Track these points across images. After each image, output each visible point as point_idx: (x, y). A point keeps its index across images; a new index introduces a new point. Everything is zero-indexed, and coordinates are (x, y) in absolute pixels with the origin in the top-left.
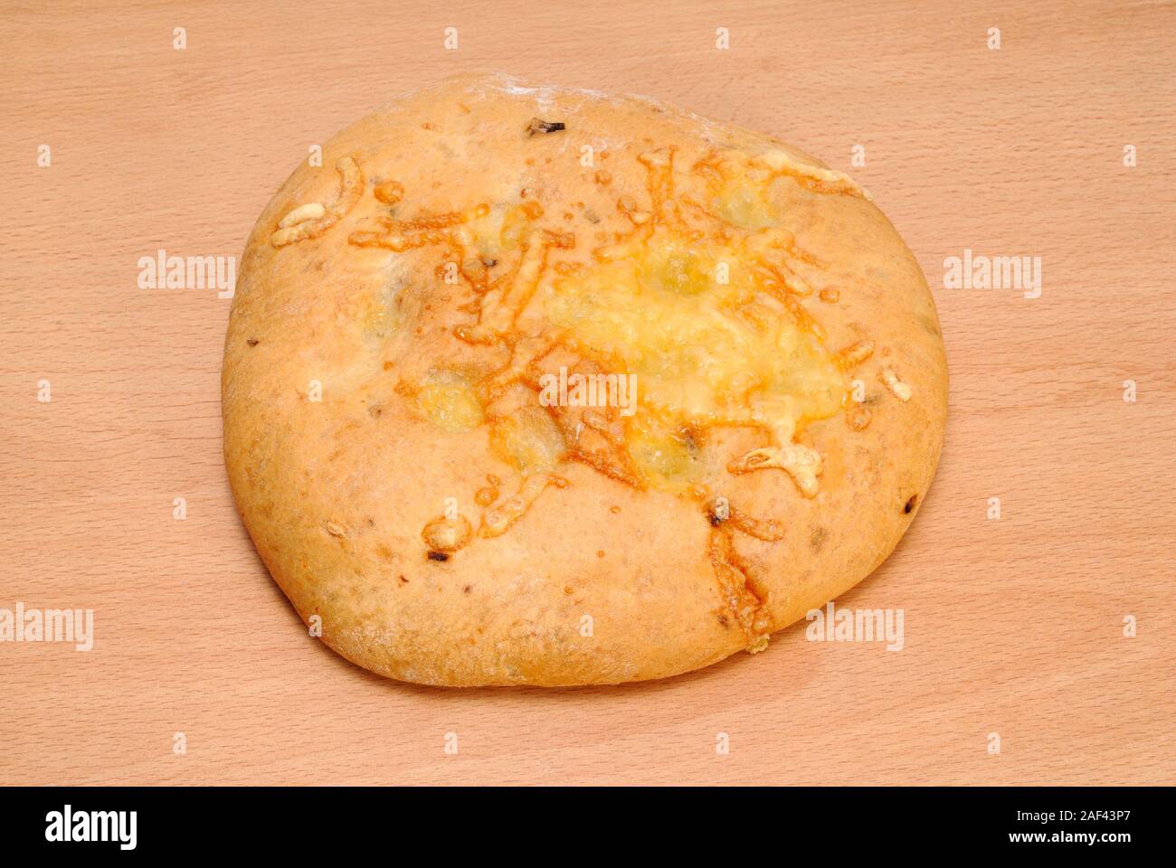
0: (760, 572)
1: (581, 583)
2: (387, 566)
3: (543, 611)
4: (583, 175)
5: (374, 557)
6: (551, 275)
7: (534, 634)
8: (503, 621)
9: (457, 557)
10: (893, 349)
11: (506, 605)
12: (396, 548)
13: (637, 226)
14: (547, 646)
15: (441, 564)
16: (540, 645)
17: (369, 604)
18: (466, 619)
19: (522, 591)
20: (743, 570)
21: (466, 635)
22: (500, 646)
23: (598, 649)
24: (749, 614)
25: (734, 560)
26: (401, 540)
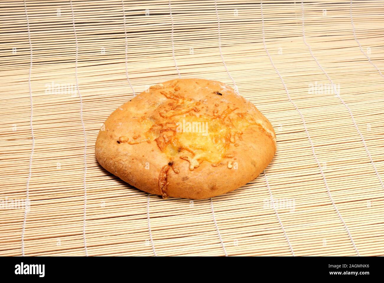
0: (169, 177)
1: (136, 159)
2: (110, 139)
3: (127, 160)
4: (214, 103)
5: (109, 137)
6: (188, 114)
7: (122, 163)
8: (119, 158)
9: (121, 144)
10: (237, 159)
11: (122, 156)
12: (113, 137)
13: (214, 115)
14: (122, 167)
15: (118, 144)
16: (122, 166)
17: (102, 144)
18: (114, 154)
19: (126, 155)
20: (167, 175)
21: (111, 157)
22: (116, 163)
23: (130, 173)
24: (162, 185)
25: (167, 172)
26: (115, 136)
